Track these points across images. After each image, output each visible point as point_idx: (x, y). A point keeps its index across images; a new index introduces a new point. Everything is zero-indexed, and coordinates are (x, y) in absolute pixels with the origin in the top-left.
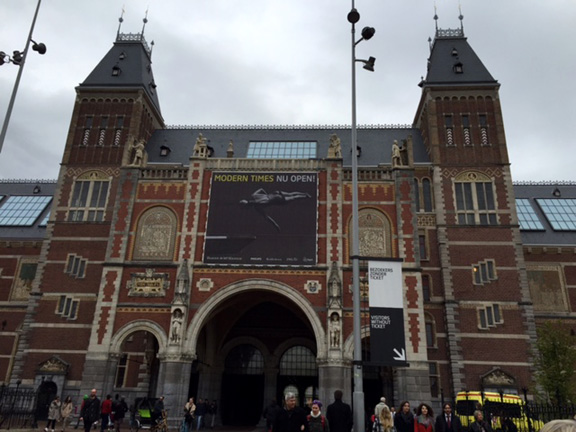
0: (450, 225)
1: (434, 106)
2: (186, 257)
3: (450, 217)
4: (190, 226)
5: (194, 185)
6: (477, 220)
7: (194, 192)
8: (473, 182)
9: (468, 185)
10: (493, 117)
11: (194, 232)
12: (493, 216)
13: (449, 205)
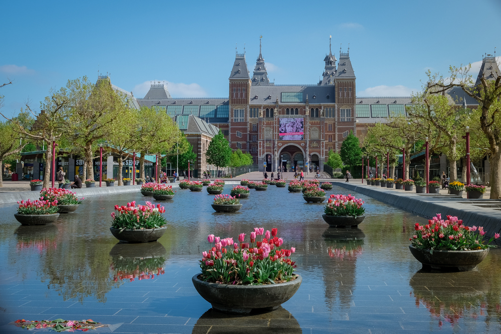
0: (339, 122)
1: (337, 85)
2: (276, 138)
3: (339, 119)
4: (276, 132)
5: (276, 122)
6: (346, 120)
7: (276, 123)
8: (346, 109)
9: (344, 110)
10: (353, 89)
11: (277, 133)
12: (350, 119)
13: (339, 116)
